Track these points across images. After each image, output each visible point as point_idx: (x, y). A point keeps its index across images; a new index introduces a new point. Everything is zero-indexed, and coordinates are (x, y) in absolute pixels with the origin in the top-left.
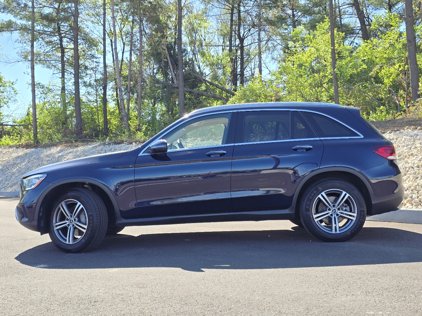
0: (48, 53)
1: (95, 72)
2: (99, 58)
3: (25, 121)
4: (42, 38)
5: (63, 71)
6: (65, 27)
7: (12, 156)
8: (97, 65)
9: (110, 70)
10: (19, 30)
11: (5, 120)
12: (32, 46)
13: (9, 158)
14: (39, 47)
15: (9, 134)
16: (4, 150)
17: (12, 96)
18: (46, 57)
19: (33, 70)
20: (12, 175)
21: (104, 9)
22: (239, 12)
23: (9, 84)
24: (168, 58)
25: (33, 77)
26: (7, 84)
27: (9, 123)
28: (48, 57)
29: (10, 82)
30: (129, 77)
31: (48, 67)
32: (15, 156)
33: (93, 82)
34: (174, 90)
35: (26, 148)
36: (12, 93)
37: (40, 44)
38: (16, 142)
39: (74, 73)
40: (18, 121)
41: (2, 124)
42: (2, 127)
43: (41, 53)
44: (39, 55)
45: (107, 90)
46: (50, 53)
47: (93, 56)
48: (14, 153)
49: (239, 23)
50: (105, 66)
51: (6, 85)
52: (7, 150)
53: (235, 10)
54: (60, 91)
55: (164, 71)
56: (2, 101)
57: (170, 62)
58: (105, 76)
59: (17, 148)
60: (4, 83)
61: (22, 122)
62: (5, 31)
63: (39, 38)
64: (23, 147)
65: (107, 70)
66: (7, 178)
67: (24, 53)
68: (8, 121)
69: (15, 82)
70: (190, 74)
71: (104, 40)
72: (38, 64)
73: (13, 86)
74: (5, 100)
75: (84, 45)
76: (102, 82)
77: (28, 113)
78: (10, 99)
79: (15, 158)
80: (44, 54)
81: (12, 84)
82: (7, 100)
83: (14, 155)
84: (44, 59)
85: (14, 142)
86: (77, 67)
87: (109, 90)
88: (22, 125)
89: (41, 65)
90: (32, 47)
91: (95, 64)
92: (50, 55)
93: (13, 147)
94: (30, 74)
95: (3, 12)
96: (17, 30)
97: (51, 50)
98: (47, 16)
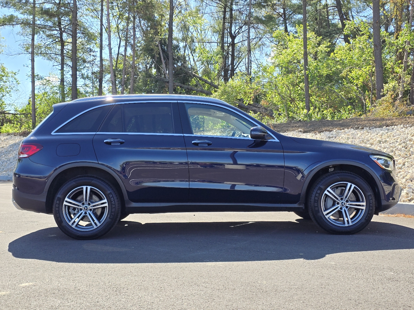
0: (49, 46)
1: (92, 65)
2: (96, 52)
3: (26, 110)
4: (43, 31)
5: (63, 64)
6: (65, 21)
7: (10, 143)
8: (94, 58)
9: (106, 63)
10: (20, 24)
11: (7, 109)
12: (33, 39)
13: (6, 145)
14: (40, 40)
15: (10, 121)
16: (3, 137)
17: (14, 85)
18: (47, 49)
19: (33, 62)
20: (8, 161)
21: (102, 6)
22: (231, 10)
23: (11, 75)
24: (161, 54)
25: (33, 68)
26: (10, 75)
27: (11, 112)
28: (49, 49)
29: (12, 72)
30: (123, 71)
31: (48, 59)
32: (12, 144)
33: (90, 75)
34: (165, 84)
35: (23, 136)
36: (15, 83)
37: (41, 37)
38: (16, 130)
39: (71, 66)
40: (20, 109)
41: (4, 113)
42: (4, 115)
43: (42, 45)
44: (40, 47)
45: (103, 82)
46: (50, 46)
47: (91, 50)
48: (11, 141)
49: (231, 21)
50: (101, 60)
51: (8, 75)
52: (6, 138)
53: (227, 8)
54: (59, 82)
55: (156, 66)
56: (5, 90)
57: (162, 58)
58: (101, 69)
59: (15, 135)
60: (7, 73)
61: (23, 111)
62: (7, 25)
63: (41, 31)
64: (20, 135)
65: (103, 63)
66: (3, 163)
67: (26, 45)
68: (10, 109)
69: (17, 73)
70: (181, 69)
71: (101, 34)
72: (39, 56)
73: (15, 77)
74: (7, 89)
75: (83, 39)
76: (98, 75)
77: (29, 102)
78: (12, 89)
79: (12, 145)
80: (45, 47)
81: (15, 74)
82: (9, 90)
83: (11, 142)
84: (44, 51)
85: (14, 130)
86: (75, 59)
87: (105, 82)
88: (24, 114)
89: (41, 57)
90: (33, 41)
91: (92, 58)
92: (50, 48)
93: (12, 135)
94: (30, 66)
95: (5, 7)
96: (18, 24)
97: (51, 43)
98: (47, 11)
